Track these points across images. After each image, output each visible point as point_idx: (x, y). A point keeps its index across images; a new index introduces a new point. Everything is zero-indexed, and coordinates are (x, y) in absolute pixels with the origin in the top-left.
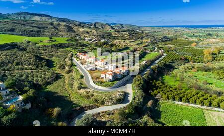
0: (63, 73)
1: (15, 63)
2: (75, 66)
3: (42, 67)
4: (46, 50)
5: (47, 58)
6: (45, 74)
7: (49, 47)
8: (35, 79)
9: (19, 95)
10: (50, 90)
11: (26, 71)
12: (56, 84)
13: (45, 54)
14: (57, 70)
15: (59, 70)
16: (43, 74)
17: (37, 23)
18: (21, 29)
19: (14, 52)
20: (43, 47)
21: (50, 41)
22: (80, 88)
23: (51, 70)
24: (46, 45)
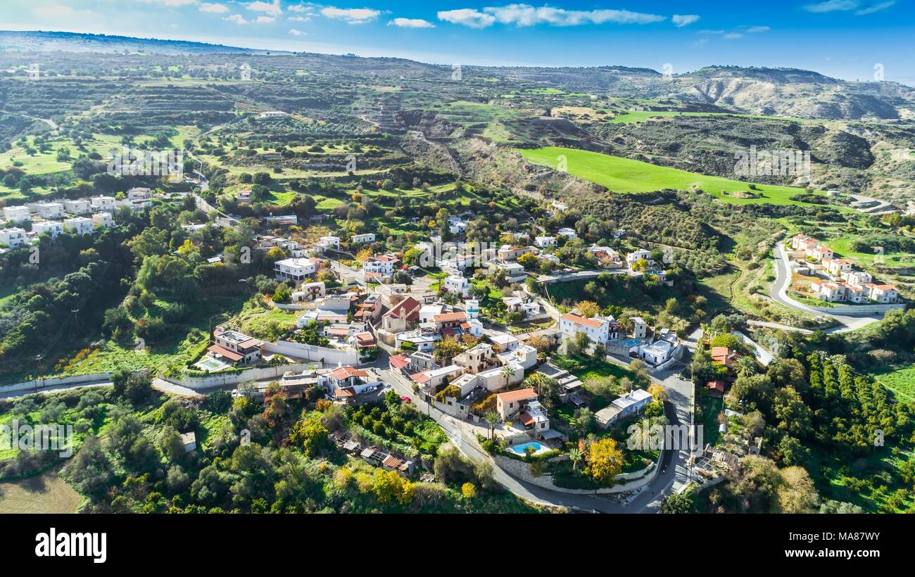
0: (742, 265)
1: (664, 232)
2: (773, 258)
3: (708, 247)
4: (729, 215)
5: (725, 233)
6: (706, 260)
7: (739, 209)
8: (689, 262)
9: (663, 269)
10: (705, 284)
11: (679, 248)
12: (719, 279)
13: (724, 223)
14: (734, 260)
15: (738, 260)
16: (704, 259)
17: (744, 126)
18: (693, 147)
19: (668, 210)
20: (726, 208)
21: (747, 196)
22: (753, 291)
23: (720, 257)
24: (734, 204)
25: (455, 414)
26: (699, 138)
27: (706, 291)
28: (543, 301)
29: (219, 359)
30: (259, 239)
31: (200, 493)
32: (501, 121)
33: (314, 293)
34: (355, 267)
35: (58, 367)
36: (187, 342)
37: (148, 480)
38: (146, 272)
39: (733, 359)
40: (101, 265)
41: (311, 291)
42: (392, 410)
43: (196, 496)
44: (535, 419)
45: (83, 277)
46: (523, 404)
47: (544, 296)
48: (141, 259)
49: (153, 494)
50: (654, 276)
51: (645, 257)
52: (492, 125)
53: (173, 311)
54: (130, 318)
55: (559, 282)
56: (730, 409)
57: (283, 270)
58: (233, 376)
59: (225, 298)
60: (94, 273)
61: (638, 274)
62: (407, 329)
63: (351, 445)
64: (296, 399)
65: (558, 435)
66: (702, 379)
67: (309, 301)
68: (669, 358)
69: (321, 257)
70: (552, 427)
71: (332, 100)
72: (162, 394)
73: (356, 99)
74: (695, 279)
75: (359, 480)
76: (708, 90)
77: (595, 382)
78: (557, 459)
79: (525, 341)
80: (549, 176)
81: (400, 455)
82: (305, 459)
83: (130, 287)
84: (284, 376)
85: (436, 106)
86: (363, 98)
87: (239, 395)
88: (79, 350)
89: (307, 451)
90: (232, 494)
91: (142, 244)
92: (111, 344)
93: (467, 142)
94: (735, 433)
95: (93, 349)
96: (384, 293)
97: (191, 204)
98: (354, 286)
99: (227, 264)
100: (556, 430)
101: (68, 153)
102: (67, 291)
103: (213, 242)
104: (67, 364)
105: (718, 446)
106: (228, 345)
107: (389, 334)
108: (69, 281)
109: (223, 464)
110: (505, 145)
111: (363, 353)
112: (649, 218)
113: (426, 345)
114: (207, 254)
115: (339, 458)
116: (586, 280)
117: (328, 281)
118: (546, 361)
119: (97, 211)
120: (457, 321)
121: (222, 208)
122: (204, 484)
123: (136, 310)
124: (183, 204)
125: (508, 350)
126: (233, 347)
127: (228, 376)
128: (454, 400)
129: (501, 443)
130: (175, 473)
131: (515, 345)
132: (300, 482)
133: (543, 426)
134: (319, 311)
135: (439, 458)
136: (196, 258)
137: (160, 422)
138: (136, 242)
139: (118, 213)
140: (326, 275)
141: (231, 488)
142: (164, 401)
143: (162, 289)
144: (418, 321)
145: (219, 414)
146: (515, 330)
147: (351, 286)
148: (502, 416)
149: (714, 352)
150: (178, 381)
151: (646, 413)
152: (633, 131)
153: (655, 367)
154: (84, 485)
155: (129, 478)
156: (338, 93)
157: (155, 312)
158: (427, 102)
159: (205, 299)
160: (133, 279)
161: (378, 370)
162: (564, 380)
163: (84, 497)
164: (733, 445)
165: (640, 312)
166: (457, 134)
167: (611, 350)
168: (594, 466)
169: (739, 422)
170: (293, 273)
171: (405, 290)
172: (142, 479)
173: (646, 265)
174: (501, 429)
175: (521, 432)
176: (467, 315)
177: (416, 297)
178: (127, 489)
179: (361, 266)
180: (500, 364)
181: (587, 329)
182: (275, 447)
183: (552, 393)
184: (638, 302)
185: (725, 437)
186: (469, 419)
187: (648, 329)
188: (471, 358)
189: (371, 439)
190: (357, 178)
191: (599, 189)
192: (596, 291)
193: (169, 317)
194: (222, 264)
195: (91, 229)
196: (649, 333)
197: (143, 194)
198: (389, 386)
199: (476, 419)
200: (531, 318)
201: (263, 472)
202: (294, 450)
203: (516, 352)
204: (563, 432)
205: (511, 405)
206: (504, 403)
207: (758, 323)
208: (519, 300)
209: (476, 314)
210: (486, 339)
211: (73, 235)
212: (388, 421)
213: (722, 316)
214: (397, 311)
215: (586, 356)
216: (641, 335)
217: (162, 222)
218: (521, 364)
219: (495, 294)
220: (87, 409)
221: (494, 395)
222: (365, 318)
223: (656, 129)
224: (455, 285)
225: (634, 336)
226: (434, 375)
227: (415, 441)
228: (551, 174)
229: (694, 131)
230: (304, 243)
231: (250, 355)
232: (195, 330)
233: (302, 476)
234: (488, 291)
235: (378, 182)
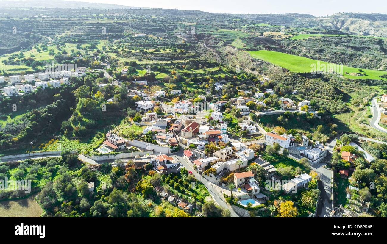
0: (355, 109)
1: (316, 91)
2: (371, 106)
3: (337, 99)
4: (348, 84)
5: (346, 92)
6: (337, 106)
7: (353, 81)
8: (328, 107)
9: (316, 110)
10: (336, 117)
11: (323, 99)
12: (343, 115)
13: (346, 88)
14: (351, 106)
15: (353, 106)
16: (336, 105)
17: (355, 41)
18: (330, 51)
19: (318, 81)
20: (347, 80)
21: (358, 75)
22: (361, 122)
23: (344, 104)
24: (351, 79)
25: (213, 182)
26: (333, 46)
27: (337, 121)
28: (257, 125)
29: (108, 147)
30: (130, 91)
31: (94, 213)
32: (240, 38)
33: (152, 118)
34: (171, 106)
35: (40, 147)
36: (95, 138)
37: (72, 204)
38: (80, 105)
39: (353, 159)
40: (62, 101)
41: (150, 117)
42: (184, 177)
43: (92, 214)
44: (252, 188)
45: (54, 107)
46: (247, 179)
47: (258, 122)
48: (79, 99)
49: (73, 212)
50: (312, 114)
51: (307, 104)
52: (236, 40)
53: (90, 124)
54: (73, 126)
55: (265, 115)
56: (352, 185)
57: (139, 106)
58: (113, 156)
59: (113, 118)
60: (59, 105)
61: (304, 112)
62: (193, 137)
63: (163, 194)
64: (140, 169)
65: (264, 196)
66: (337, 168)
67: (149, 121)
68: (320, 157)
69: (156, 100)
70: (260, 192)
71: (166, 28)
72: (82, 162)
73: (176, 28)
74: (331, 115)
75: (166, 213)
76: (337, 24)
77: (283, 169)
78: (263, 209)
79: (248, 146)
80: (262, 64)
81: (186, 201)
82: (142, 199)
83: (73, 111)
84: (135, 158)
85: (211, 31)
86: (179, 28)
87: (115, 165)
88: (50, 139)
89: (143, 195)
90: (108, 215)
91: (79, 92)
92: (64, 137)
93: (224, 48)
94: (355, 199)
95: (56, 139)
96: (183, 119)
97: (102, 75)
98: (170, 115)
99: (115, 102)
100: (263, 193)
101: (53, 51)
102: (47, 113)
103: (109, 92)
104: (44, 146)
105: (346, 206)
106: (112, 141)
107: (184, 139)
108: (48, 108)
109: (106, 198)
110: (242, 49)
111: (172, 148)
112: (309, 85)
113: (201, 146)
114: (107, 98)
115: (157, 200)
116: (278, 115)
117: (158, 112)
118: (258, 157)
119: (63, 77)
120: (216, 135)
121: (115, 77)
122: (96, 209)
123: (75, 122)
124: (98, 75)
125: (240, 150)
126: (114, 142)
127: (111, 156)
128: (213, 175)
129: (235, 199)
130: (84, 202)
131: (244, 148)
132: (139, 211)
133: (256, 191)
134: (153, 126)
135: (205, 205)
136: (102, 99)
137: (80, 176)
138: (77, 92)
139: (71, 78)
140: (158, 109)
141: (108, 211)
142: (82, 166)
143: (87, 113)
144: (198, 134)
145: (106, 174)
146: (243, 140)
147: (168, 115)
148: (236, 184)
149: (343, 154)
150: (89, 157)
151: (309, 186)
152: (301, 43)
153: (313, 161)
154: (44, 205)
155: (64, 203)
156: (169, 26)
157: (83, 123)
158: (207, 30)
159: (105, 118)
160: (75, 108)
161: (178, 157)
162: (267, 168)
163: (44, 210)
164: (354, 206)
165: (304, 131)
166: (220, 44)
167: (291, 152)
168: (282, 214)
169: (357, 193)
170: (143, 108)
171: (193, 117)
172: (70, 203)
173: (308, 108)
174: (236, 191)
175: (245, 194)
176: (221, 132)
177: (198, 121)
178: (63, 208)
179: (174, 105)
180: (236, 158)
181: (279, 141)
182: (129, 192)
183: (261, 174)
184: (303, 126)
185: (350, 201)
186: (220, 185)
187: (309, 142)
188: (222, 154)
189: (173, 192)
190: (174, 64)
191: (285, 70)
192: (283, 120)
193: (88, 126)
194: (112, 102)
195: (59, 85)
196: (310, 144)
197: (82, 70)
198: (183, 165)
199: (223, 185)
200: (252, 134)
201: (123, 204)
202: (138, 194)
203: (244, 151)
204: (266, 195)
205: (241, 180)
206: (237, 178)
207: (364, 139)
208: (246, 125)
209: (225, 131)
210: (230, 144)
211: (51, 88)
212: (181, 183)
213: (345, 135)
214: (188, 128)
215: (278, 154)
216: (306, 144)
217: (89, 83)
218: (246, 158)
219: (235, 121)
220: (50, 168)
221: (233, 173)
222: (173, 131)
223: (312, 42)
224: (217, 116)
225: (302, 145)
226: (204, 161)
227: (194, 195)
228: (263, 63)
229: (331, 43)
230: (149, 94)
231: (121, 146)
232: (99, 132)
233: (140, 208)
234: (231, 119)
235: (184, 66)
